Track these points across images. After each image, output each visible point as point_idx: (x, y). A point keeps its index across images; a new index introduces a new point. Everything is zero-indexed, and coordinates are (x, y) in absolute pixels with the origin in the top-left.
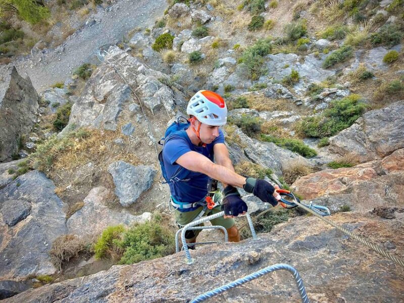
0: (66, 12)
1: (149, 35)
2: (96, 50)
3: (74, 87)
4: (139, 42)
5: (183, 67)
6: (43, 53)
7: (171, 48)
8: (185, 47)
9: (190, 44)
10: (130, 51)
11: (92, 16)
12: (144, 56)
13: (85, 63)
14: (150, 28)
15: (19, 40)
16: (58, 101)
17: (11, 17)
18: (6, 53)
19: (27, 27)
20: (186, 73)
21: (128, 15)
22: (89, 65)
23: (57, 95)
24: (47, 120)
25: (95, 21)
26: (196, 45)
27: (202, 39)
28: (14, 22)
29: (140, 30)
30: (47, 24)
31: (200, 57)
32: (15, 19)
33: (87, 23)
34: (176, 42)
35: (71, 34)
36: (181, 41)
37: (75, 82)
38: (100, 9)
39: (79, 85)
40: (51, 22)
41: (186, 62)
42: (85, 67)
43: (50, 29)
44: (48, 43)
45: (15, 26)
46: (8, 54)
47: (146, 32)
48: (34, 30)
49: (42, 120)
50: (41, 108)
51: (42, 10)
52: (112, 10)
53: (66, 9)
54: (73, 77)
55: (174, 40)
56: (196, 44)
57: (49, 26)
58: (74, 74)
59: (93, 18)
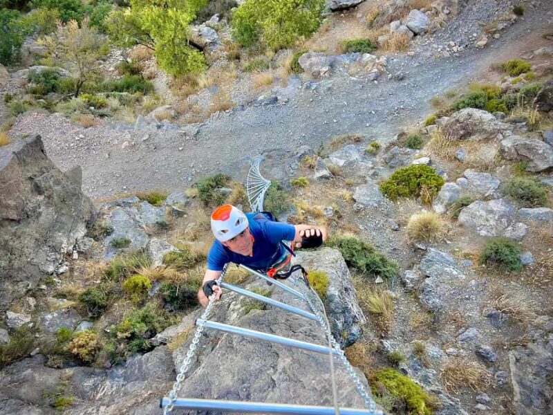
0: (234, 73)
1: (374, 155)
2: (254, 154)
3: (180, 214)
4: (350, 164)
5: (455, 265)
6: (159, 127)
7: (428, 204)
8: (473, 216)
9: (491, 212)
10: (327, 178)
11: (275, 89)
12: (355, 201)
13: (222, 173)
14: (383, 142)
15: (138, 94)
16: (129, 236)
17: (149, 59)
18: (99, 108)
19: (162, 80)
20: (463, 287)
21: (343, 106)
22: (228, 179)
23: (137, 218)
24: (82, 273)
25: (276, 99)
26: (509, 222)
27: (530, 211)
28: (149, 67)
29: (358, 141)
30: (195, 84)
31: (519, 259)
32: (153, 63)
33: (261, 98)
34: (447, 194)
35: (224, 109)
36: (461, 196)
37: (187, 204)
38: (295, 81)
39: (191, 212)
40: (202, 81)
41: (466, 256)
42: (218, 182)
43: (195, 92)
44: (178, 113)
45: (146, 73)
46: (102, 111)
47: (370, 148)
48: (170, 87)
49: (72, 270)
50: (86, 239)
51: (195, 56)
52: (315, 89)
53: (237, 68)
54: (189, 192)
55: (443, 188)
56: (511, 218)
57: (196, 88)
58: (192, 186)
59: (276, 93)
